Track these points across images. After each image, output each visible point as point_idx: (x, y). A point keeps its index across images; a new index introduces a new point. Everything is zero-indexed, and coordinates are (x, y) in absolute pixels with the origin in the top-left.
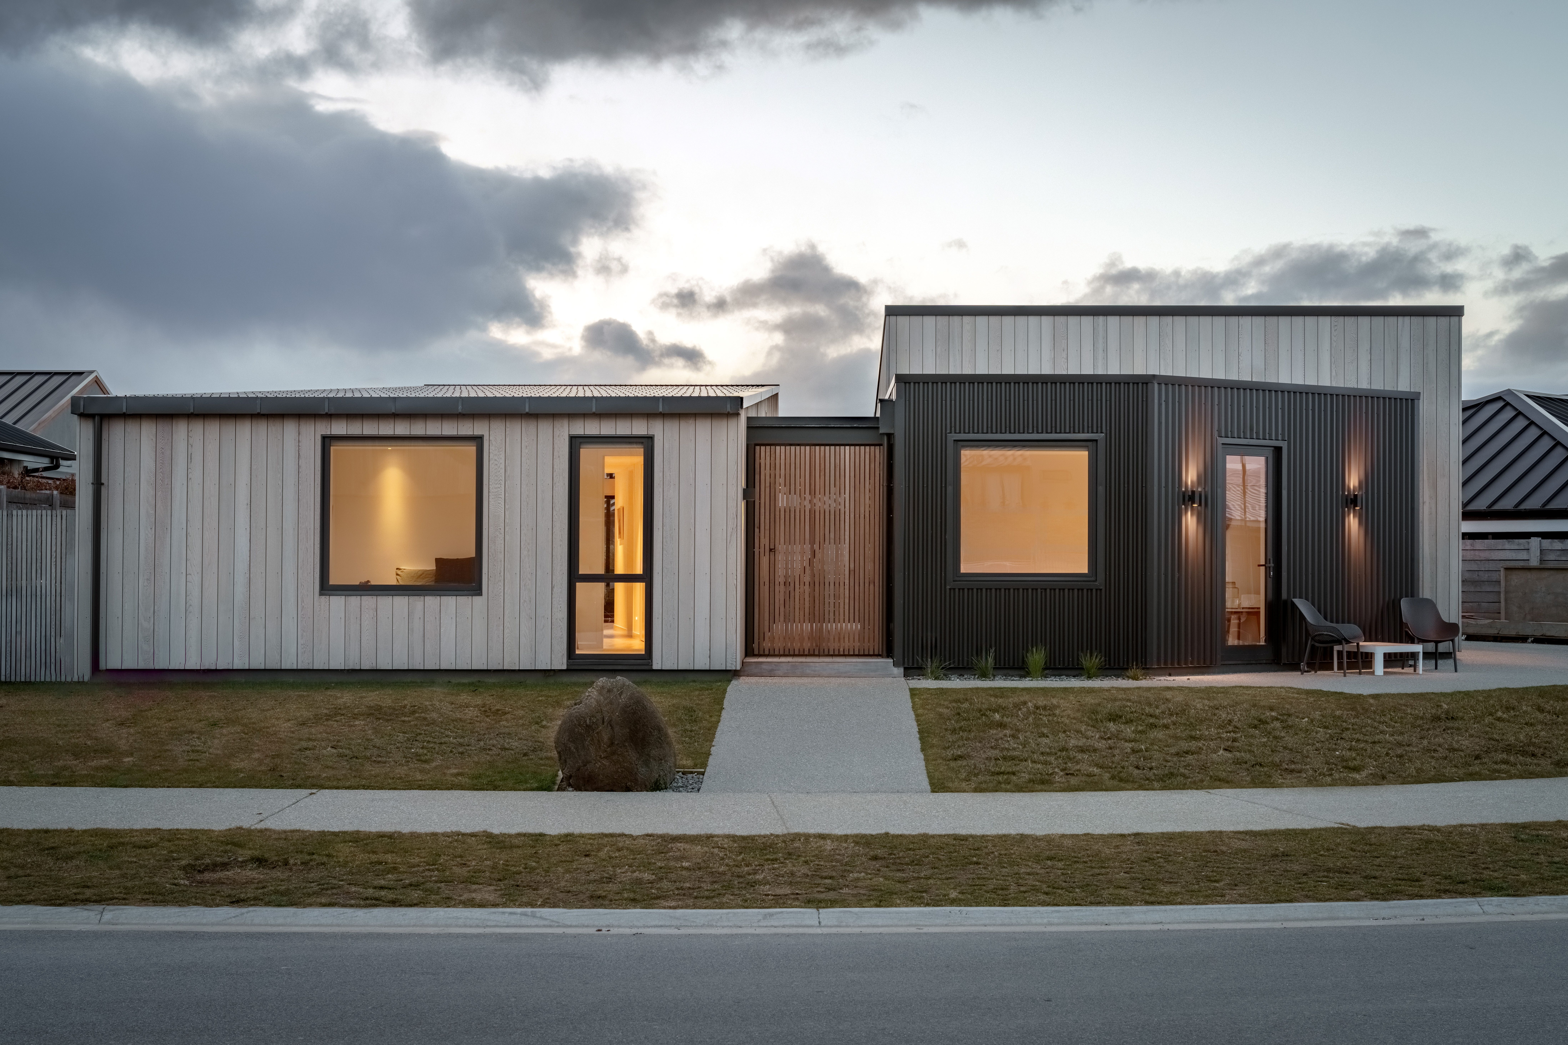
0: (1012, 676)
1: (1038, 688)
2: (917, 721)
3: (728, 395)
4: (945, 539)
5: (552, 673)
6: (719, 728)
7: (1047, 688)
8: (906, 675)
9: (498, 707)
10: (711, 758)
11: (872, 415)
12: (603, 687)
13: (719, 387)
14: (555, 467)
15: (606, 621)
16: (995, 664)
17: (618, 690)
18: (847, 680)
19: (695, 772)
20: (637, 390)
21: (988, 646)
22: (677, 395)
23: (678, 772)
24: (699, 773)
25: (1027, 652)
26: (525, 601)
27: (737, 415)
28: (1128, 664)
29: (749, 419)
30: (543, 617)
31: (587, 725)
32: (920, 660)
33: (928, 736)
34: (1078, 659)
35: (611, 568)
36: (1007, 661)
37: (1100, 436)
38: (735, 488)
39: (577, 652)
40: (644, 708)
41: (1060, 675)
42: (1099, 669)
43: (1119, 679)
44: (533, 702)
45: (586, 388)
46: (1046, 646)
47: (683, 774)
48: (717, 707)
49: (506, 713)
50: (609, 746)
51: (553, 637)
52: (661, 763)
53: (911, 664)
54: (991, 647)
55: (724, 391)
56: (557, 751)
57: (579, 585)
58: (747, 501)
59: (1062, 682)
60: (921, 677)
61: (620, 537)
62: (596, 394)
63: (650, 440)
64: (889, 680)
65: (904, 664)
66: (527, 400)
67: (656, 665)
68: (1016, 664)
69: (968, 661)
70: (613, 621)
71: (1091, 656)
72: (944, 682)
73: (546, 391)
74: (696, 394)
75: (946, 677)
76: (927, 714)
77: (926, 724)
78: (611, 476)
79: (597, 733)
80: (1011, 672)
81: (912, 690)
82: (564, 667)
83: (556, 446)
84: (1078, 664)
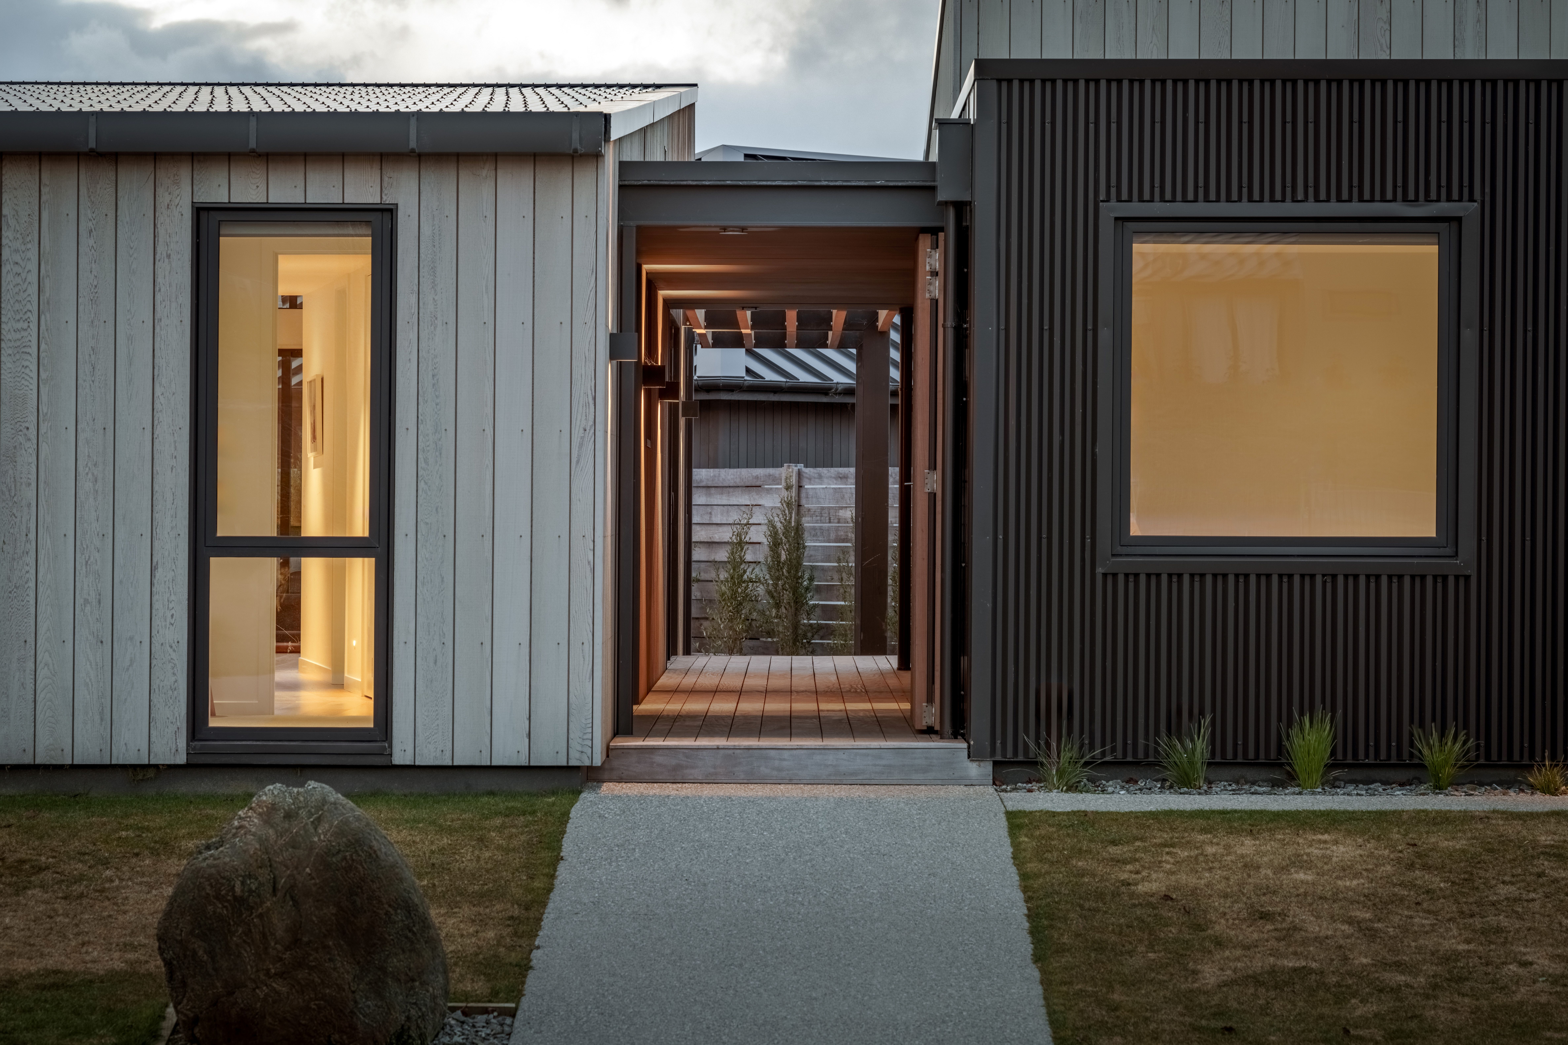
0: (1253, 783)
1: (1314, 812)
2: (1025, 889)
3: (575, 108)
4: (1094, 454)
5: (151, 774)
6: (551, 905)
7: (1337, 812)
8: (998, 781)
9: (22, 855)
10: (531, 977)
11: (920, 158)
12: (273, 808)
13: (553, 90)
14: (159, 280)
15: (280, 651)
16: (1213, 754)
17: (310, 814)
18: (857, 792)
19: (494, 1010)
20: (356, 97)
21: (1196, 711)
22: (452, 109)
23: (453, 1010)
24: (503, 1012)
25: (1290, 725)
26: (86, 601)
27: (597, 156)
28: (1532, 757)
29: (624, 167)
30: (131, 639)
31: (235, 898)
32: (1032, 745)
33: (1051, 927)
34: (1412, 744)
35: (293, 522)
36: (1240, 749)
37: (1468, 209)
38: (591, 332)
39: (213, 723)
40: (373, 856)
41: (1367, 782)
42: (1463, 767)
43: (1512, 793)
44: (106, 842)
45: (233, 91)
46: (1334, 711)
47: (465, 1014)
48: (546, 855)
49: (40, 869)
50: (287, 948)
51: (154, 686)
52: (412, 988)
53: (1010, 754)
54: (1202, 713)
55: (565, 99)
56: (164, 960)
57: (218, 566)
58: (620, 366)
59: (1373, 799)
60: (1034, 786)
61: (315, 449)
62: (258, 106)
63: (387, 216)
64: (958, 791)
65: (993, 752)
66: (93, 119)
67: (401, 755)
68: (1262, 754)
69: (1147, 747)
70: (297, 651)
71: (1442, 735)
72: (1089, 796)
73: (138, 97)
74: (497, 106)
75: (1096, 785)
76: (1048, 873)
77: (1046, 896)
78: (293, 302)
79: (261, 916)
80: (1250, 773)
81: (1011, 816)
82: (182, 759)
83: (161, 231)
84: (1412, 755)
